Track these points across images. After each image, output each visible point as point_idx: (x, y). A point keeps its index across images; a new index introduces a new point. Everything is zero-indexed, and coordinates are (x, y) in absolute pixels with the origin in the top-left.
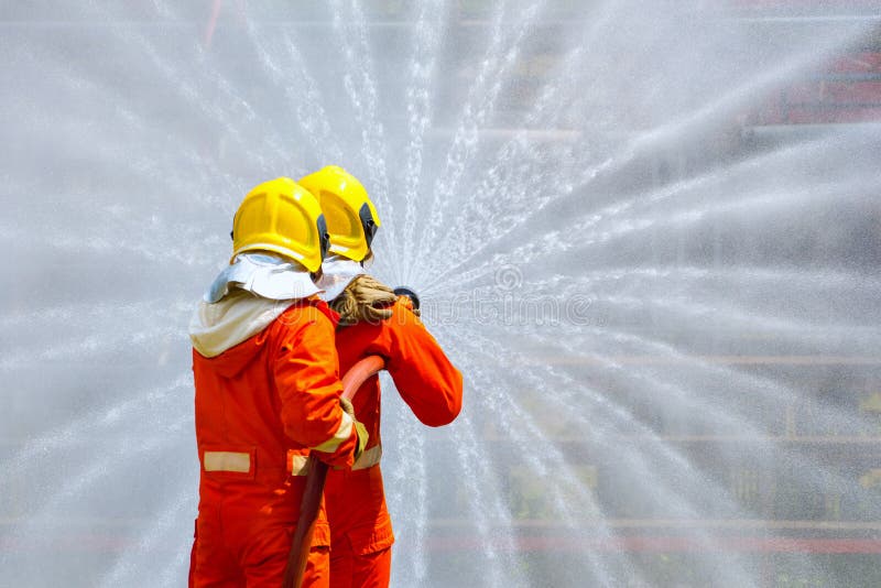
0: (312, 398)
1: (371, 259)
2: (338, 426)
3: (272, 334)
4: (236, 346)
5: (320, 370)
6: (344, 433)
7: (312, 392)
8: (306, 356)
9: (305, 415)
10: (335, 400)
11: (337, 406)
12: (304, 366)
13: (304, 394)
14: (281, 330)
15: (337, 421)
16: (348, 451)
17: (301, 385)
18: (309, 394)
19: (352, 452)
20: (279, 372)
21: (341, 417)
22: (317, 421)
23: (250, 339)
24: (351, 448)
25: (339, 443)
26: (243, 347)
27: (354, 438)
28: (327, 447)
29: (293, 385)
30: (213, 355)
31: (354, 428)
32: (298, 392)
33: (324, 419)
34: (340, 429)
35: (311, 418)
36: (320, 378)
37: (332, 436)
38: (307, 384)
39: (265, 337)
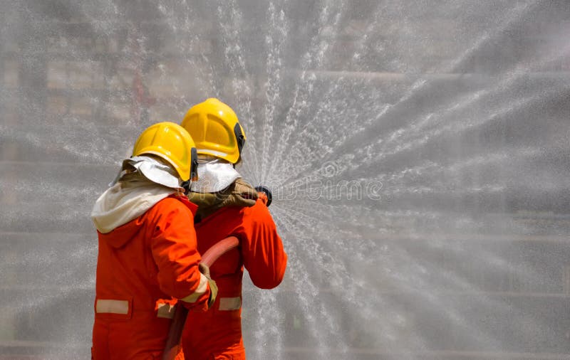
0: (180, 266)
1: (240, 164)
2: (198, 285)
3: (149, 218)
4: (123, 225)
5: (185, 246)
6: (201, 289)
7: (180, 261)
8: (174, 235)
9: (175, 277)
10: (195, 267)
11: (197, 270)
12: (174, 243)
13: (175, 263)
14: (155, 216)
15: (197, 281)
16: (204, 301)
17: (172, 257)
18: (178, 263)
19: (207, 301)
20: (155, 247)
21: (200, 278)
22: (184, 281)
23: (133, 220)
24: (206, 299)
25: (197, 296)
26: (127, 226)
27: (208, 292)
28: (190, 299)
29: (166, 257)
30: (106, 232)
31: (208, 286)
32: (170, 262)
33: (188, 280)
34: (199, 287)
35: (179, 280)
36: (184, 251)
37: (193, 291)
38: (176, 256)
39: (143, 220)
